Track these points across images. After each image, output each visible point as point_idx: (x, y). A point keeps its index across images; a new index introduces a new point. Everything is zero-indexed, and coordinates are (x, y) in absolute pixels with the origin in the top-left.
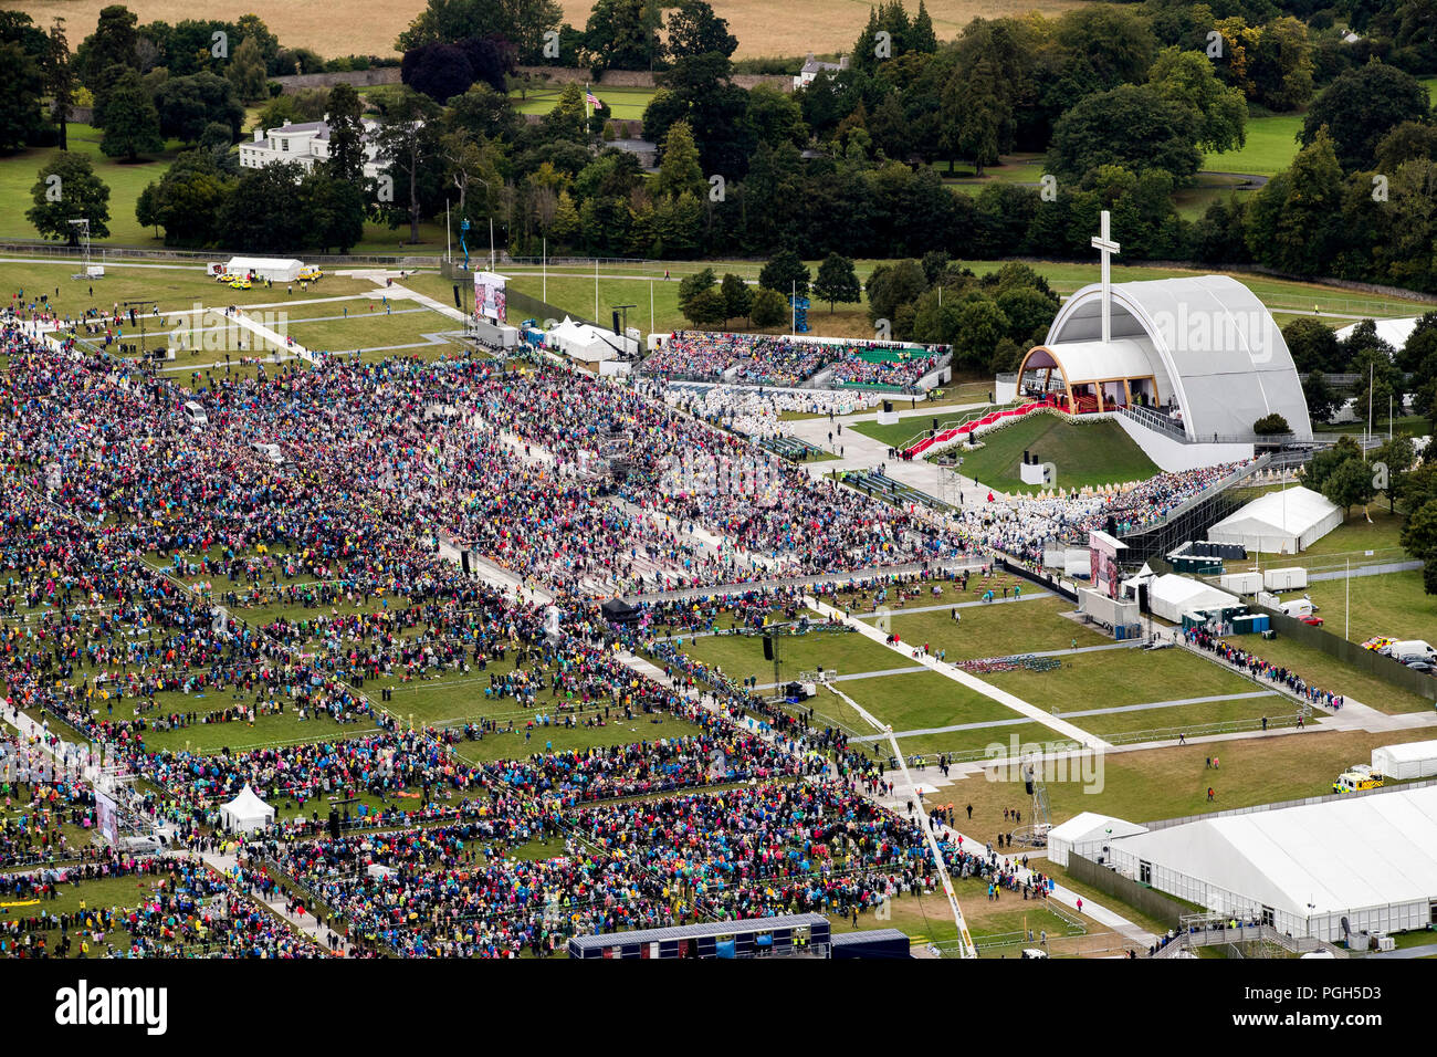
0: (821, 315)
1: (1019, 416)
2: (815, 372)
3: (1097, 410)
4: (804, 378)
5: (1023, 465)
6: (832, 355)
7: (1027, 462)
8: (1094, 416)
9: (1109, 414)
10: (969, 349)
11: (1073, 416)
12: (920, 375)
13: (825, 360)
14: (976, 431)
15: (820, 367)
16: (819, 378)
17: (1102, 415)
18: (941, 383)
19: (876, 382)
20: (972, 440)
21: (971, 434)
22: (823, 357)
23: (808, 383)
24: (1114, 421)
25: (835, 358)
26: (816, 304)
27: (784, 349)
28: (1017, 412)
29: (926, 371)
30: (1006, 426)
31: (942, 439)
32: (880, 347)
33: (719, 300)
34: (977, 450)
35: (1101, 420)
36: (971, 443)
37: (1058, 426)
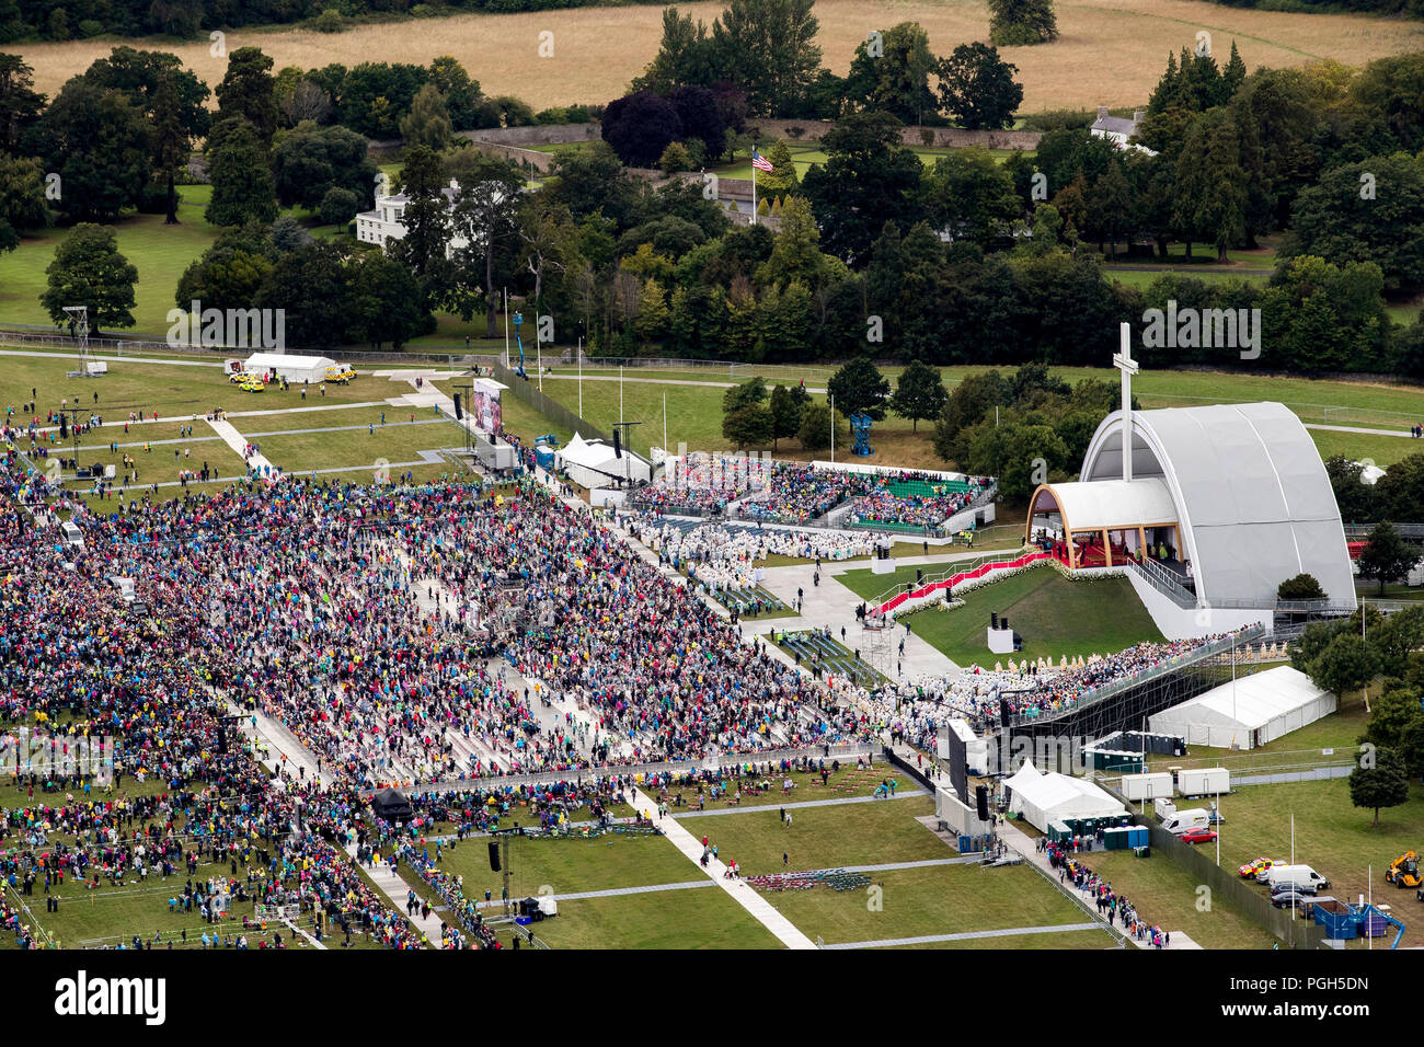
0: (899, 435)
1: (1014, 569)
2: (832, 506)
3: (1103, 564)
4: (817, 514)
5: (990, 629)
6: (857, 487)
7: (995, 627)
8: (1100, 571)
9: (1119, 569)
10: (1017, 483)
11: (1073, 570)
12: (951, 513)
13: (847, 493)
14: (954, 589)
15: (840, 500)
16: (832, 515)
17: (1110, 570)
18: (980, 522)
19: (897, 520)
20: (949, 597)
21: (948, 590)
22: (845, 489)
23: (818, 522)
24: (1125, 578)
25: (860, 491)
26: (893, 421)
27: (802, 479)
28: (1012, 565)
29: (960, 508)
30: (997, 581)
31: (920, 594)
32: (915, 477)
33: (764, 416)
34: (954, 609)
35: (1106, 576)
36: (949, 600)
37: (1053, 583)
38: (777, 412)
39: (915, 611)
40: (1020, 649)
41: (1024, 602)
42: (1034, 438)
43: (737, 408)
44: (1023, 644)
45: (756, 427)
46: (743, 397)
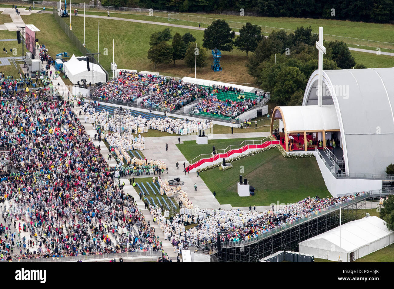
0: (239, 59)
1: (259, 149)
2: (188, 103)
3: (303, 149)
4: (178, 107)
5: (238, 184)
6: (203, 93)
7: (241, 183)
8: (301, 153)
9: (311, 152)
10: (279, 95)
11: (287, 152)
12: (244, 111)
13: (196, 96)
14: (228, 159)
15: (193, 99)
16: (186, 108)
17: (306, 153)
18: (260, 113)
19: (217, 113)
20: (224, 163)
21: (224, 160)
22: (195, 94)
23: (179, 111)
24: (313, 157)
25: (203, 95)
26: (236, 51)
27: (176, 86)
28: (259, 147)
29: (249, 108)
30: (250, 155)
31: (211, 160)
32: (231, 89)
33: (168, 49)
34: (226, 169)
35: (304, 156)
36: (224, 165)
37: (276, 159)
38: (175, 47)
39: (208, 169)
40: (253, 195)
41: (260, 168)
42: (289, 73)
43: (156, 44)
44: (255, 191)
45: (163, 54)
46: (159, 38)
